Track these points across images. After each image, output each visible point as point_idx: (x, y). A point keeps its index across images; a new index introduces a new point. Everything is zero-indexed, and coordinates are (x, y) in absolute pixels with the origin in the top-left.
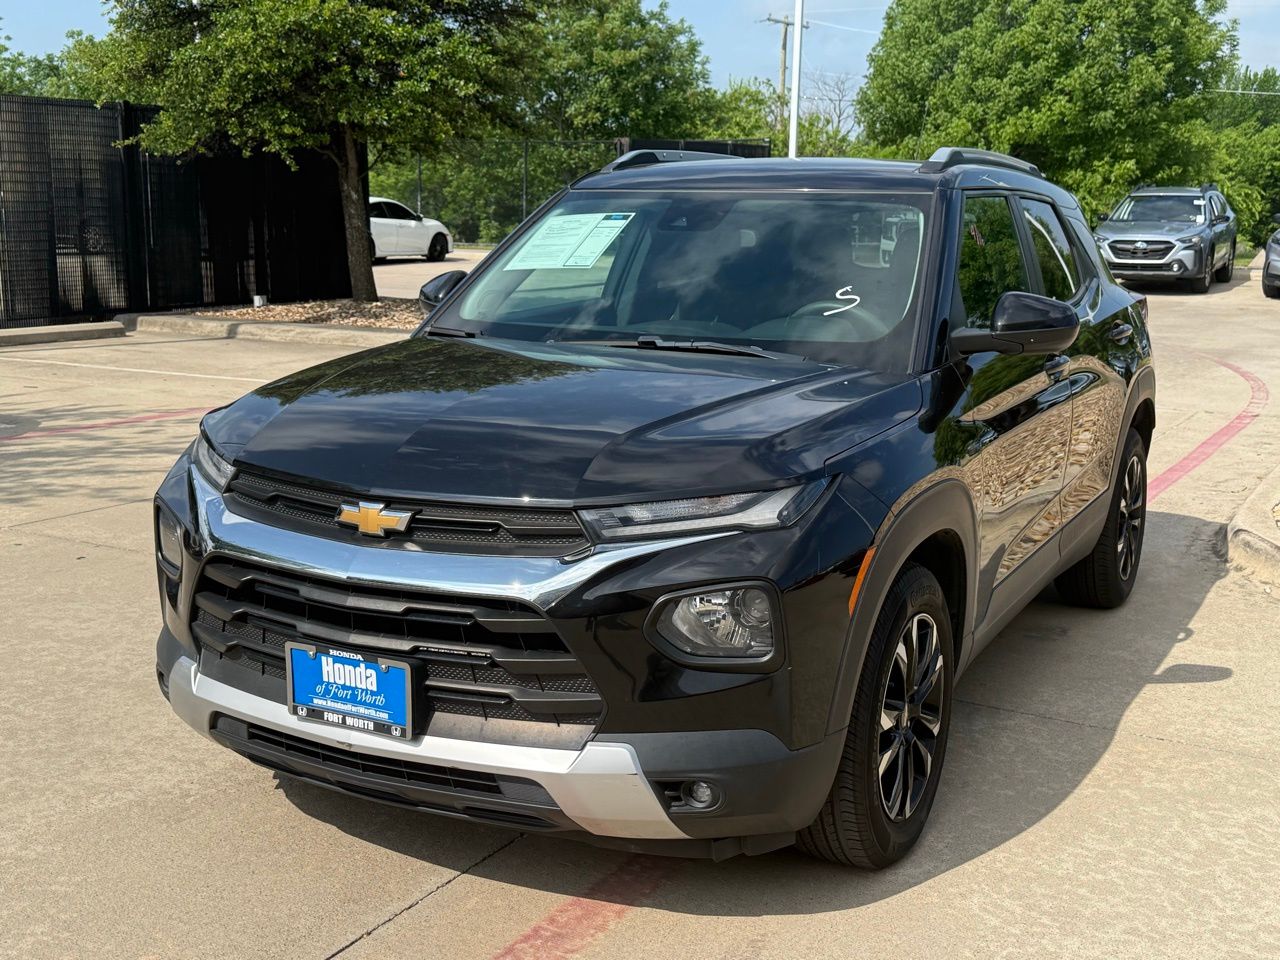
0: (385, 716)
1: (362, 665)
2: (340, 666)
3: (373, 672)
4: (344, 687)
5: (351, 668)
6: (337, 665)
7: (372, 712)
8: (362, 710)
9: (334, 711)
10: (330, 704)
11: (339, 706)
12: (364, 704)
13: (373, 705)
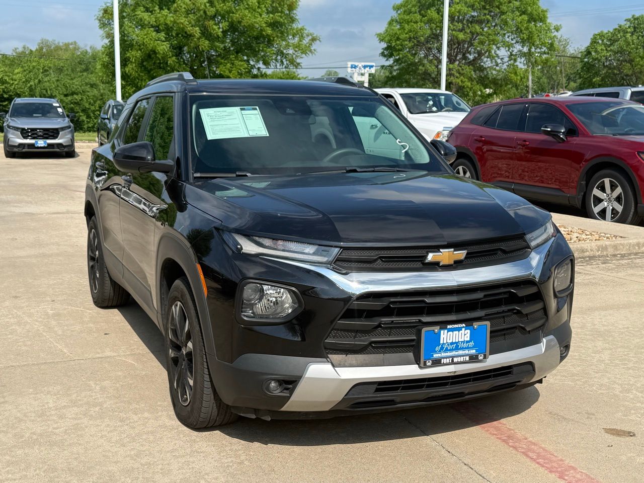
0: (474, 351)
1: (463, 329)
2: (451, 333)
3: (469, 331)
4: (452, 343)
5: (457, 332)
6: (449, 333)
7: (467, 352)
8: (461, 352)
9: (446, 358)
10: (443, 355)
11: (449, 354)
12: (461, 349)
13: (468, 348)
